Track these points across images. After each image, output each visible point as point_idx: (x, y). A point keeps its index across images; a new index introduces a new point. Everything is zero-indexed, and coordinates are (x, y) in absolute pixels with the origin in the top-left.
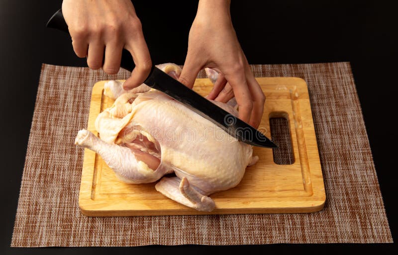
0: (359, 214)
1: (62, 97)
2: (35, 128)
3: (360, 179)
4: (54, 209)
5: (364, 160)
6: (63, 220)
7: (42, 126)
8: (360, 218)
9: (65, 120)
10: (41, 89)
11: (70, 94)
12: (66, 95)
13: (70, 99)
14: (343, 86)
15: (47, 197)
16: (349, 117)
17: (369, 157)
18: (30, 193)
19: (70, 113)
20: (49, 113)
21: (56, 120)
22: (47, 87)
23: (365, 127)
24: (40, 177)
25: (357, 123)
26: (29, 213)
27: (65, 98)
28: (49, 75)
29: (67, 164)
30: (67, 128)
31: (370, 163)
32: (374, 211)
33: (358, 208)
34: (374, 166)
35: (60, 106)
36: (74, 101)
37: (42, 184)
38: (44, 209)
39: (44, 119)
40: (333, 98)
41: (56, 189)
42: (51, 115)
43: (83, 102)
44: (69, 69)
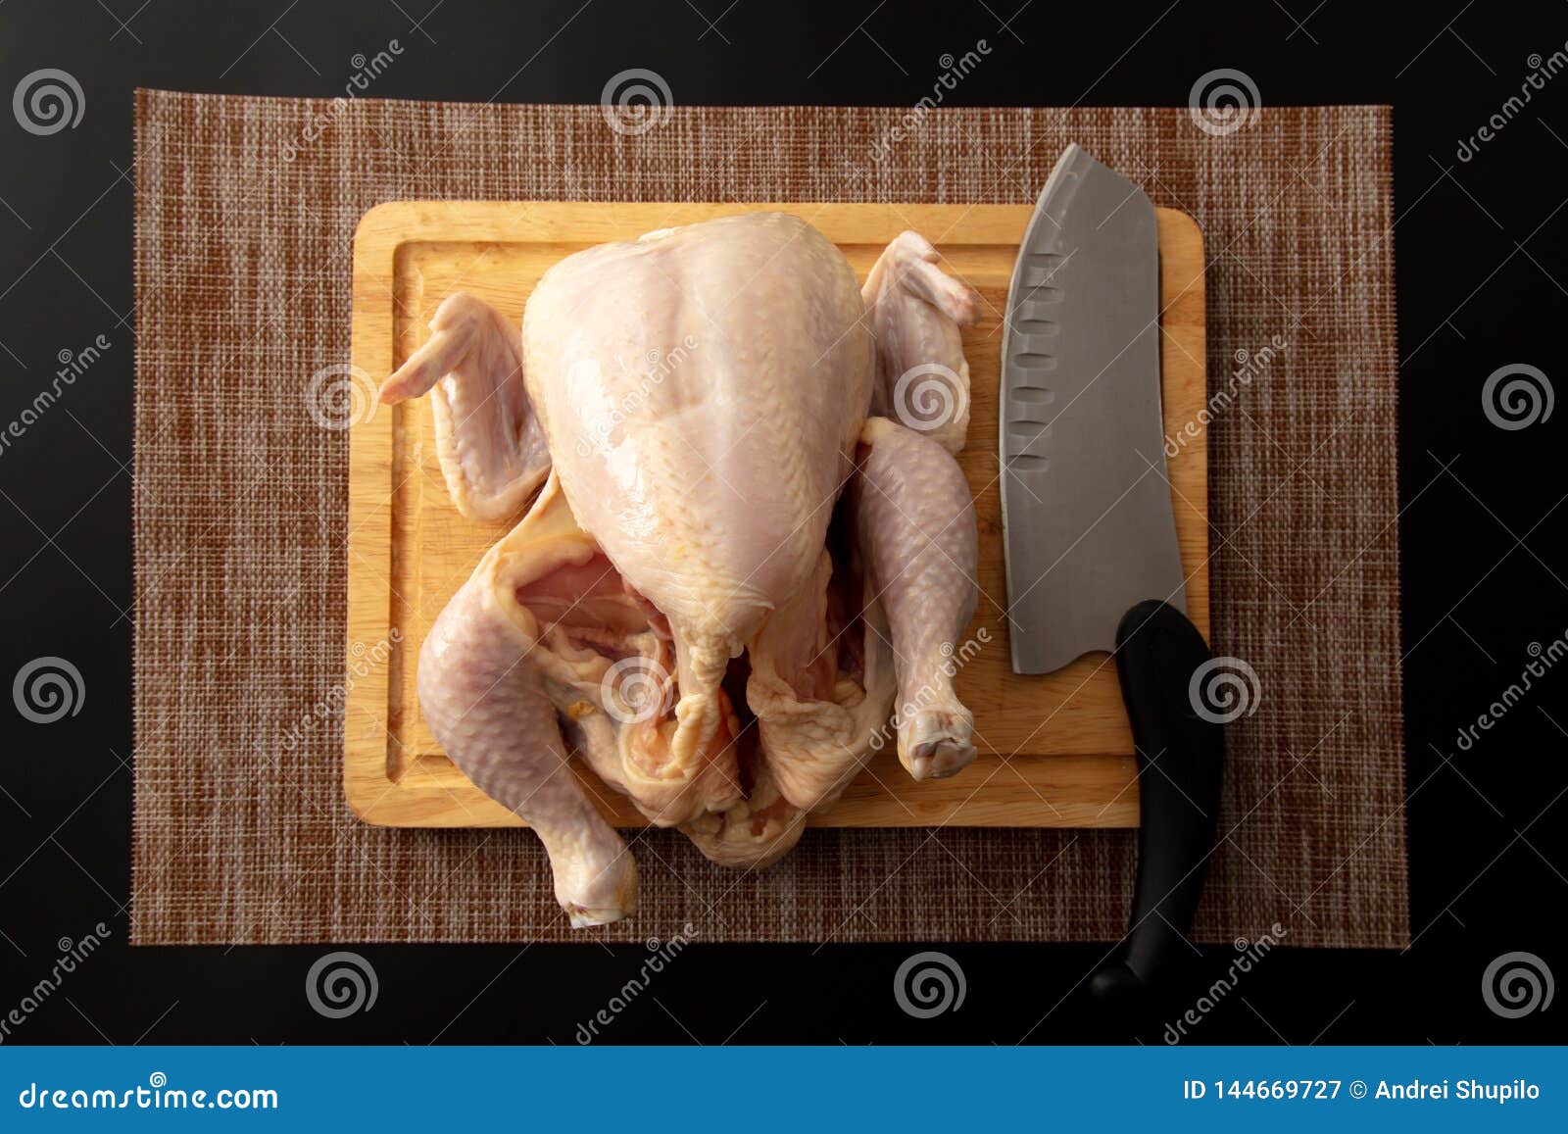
0: (1314, 831)
1: (239, 262)
2: (152, 425)
3: (1336, 685)
4: (264, 787)
5: (1367, 603)
6: (299, 835)
7: (176, 417)
8: (1314, 847)
9: (263, 383)
10: (148, 229)
11: (271, 243)
12: (253, 253)
13: (271, 274)
14: (1343, 234)
15: (234, 738)
16: (1345, 397)
17: (1387, 592)
18: (171, 726)
19: (279, 347)
20: (197, 353)
21: (230, 381)
22: (172, 216)
23: (1394, 450)
24: (200, 651)
25: (1369, 428)
26: (176, 810)
27: (253, 268)
28: (174, 150)
29: (292, 592)
30: (278, 425)
31: (1386, 616)
32: (1364, 820)
33: (1311, 801)
34: (1397, 631)
35: (237, 312)
36: (290, 284)
37: (210, 683)
38: (229, 790)
39: (180, 379)
40: (1296, 297)
41: (264, 704)
42: (206, 358)
43: (328, 286)
44: (251, 108)
